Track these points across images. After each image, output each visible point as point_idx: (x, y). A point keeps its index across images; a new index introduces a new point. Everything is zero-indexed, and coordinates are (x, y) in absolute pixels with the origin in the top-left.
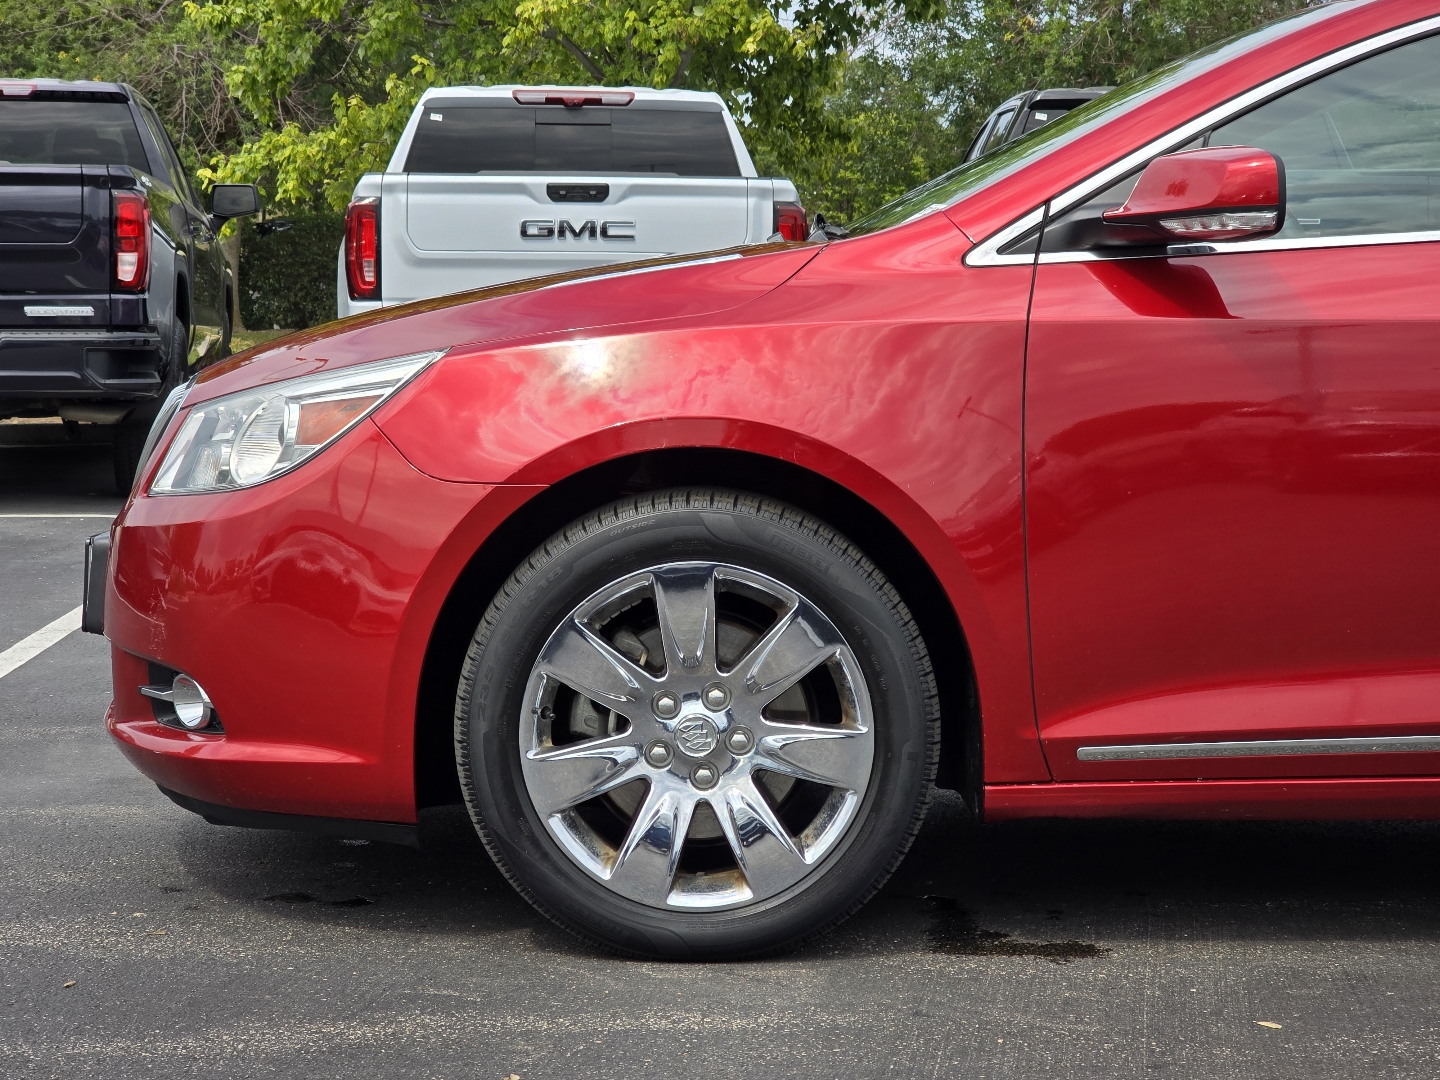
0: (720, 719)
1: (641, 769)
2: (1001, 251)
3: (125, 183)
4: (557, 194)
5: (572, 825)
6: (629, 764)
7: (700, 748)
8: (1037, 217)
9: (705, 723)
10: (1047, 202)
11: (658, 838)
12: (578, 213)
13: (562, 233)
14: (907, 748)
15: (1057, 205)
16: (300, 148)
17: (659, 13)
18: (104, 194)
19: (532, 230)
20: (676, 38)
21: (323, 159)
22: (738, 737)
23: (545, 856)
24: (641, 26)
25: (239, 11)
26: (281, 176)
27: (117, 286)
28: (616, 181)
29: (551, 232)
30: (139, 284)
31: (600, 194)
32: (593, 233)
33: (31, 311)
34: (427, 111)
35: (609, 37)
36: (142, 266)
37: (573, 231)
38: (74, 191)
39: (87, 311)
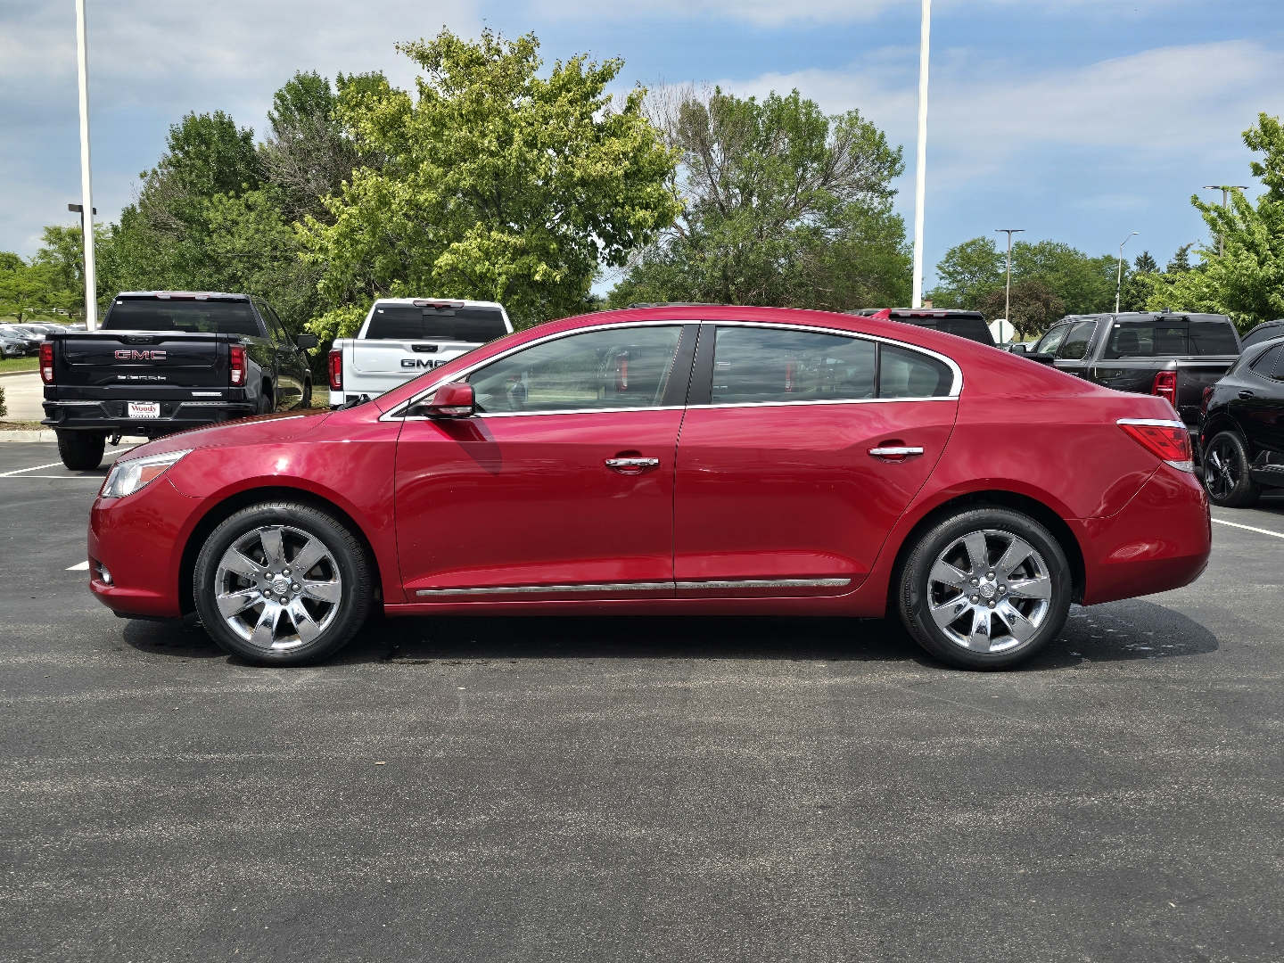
0: (288, 580)
1: (262, 599)
2: (392, 416)
3: (235, 341)
4: (416, 349)
5: (238, 620)
6: (256, 598)
7: (282, 590)
8: (406, 404)
9: (284, 582)
10: (410, 399)
11: (267, 623)
12: (425, 357)
13: (418, 365)
14: (352, 588)
15: (413, 400)
16: (347, 316)
17: (499, 262)
18: (226, 346)
19: (406, 364)
20: (506, 273)
21: (357, 321)
22: (295, 586)
23: (226, 632)
24: (491, 267)
25: (321, 256)
26: (340, 328)
27: (231, 383)
28: (441, 344)
29: (413, 365)
30: (242, 382)
31: (434, 349)
32: (431, 365)
33: (194, 394)
34: (377, 309)
35: (478, 272)
36: (242, 376)
37: (423, 364)
38: (213, 344)
39: (219, 394)
